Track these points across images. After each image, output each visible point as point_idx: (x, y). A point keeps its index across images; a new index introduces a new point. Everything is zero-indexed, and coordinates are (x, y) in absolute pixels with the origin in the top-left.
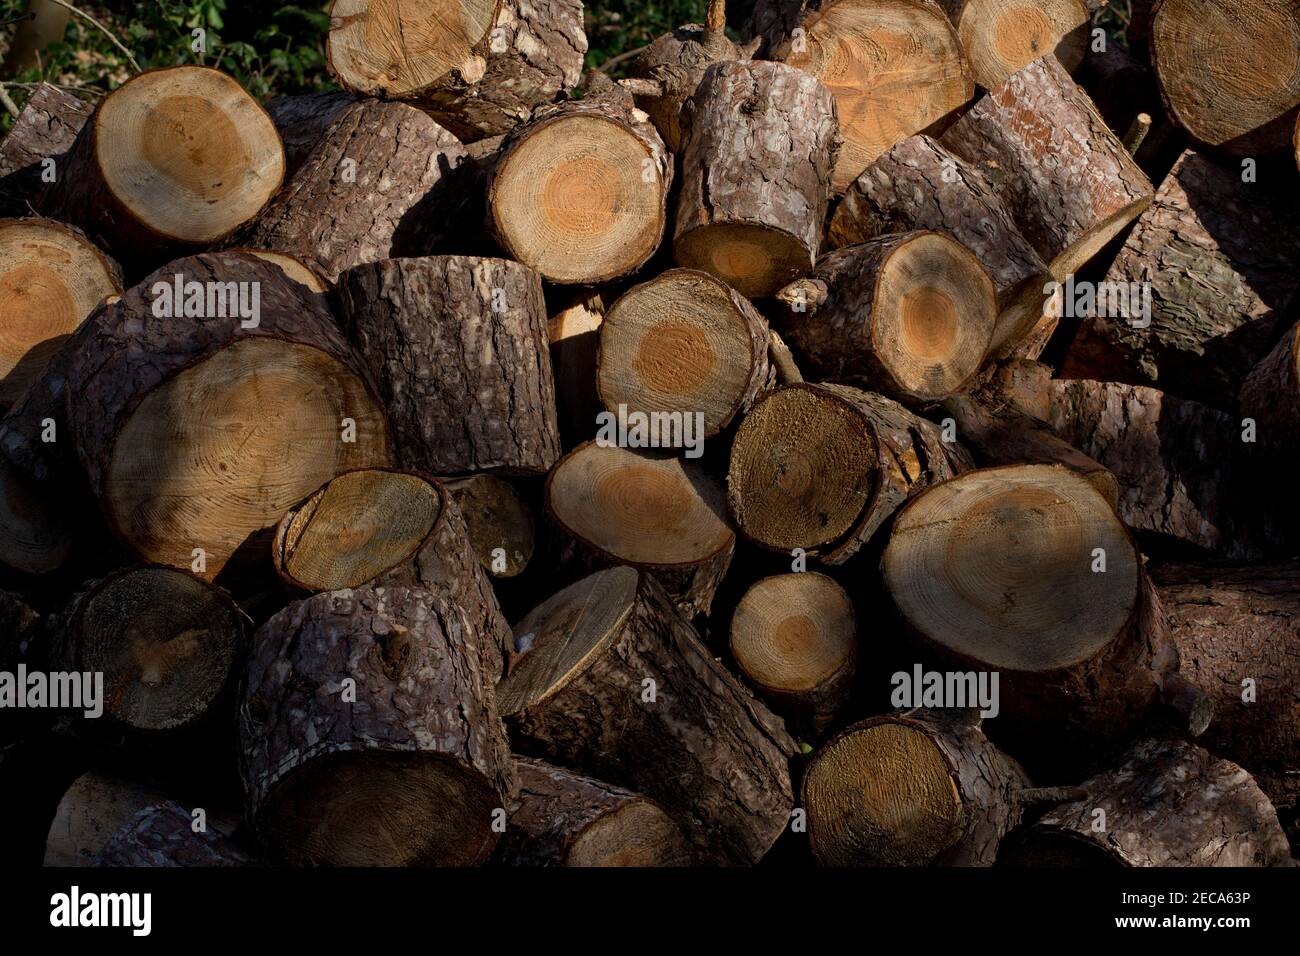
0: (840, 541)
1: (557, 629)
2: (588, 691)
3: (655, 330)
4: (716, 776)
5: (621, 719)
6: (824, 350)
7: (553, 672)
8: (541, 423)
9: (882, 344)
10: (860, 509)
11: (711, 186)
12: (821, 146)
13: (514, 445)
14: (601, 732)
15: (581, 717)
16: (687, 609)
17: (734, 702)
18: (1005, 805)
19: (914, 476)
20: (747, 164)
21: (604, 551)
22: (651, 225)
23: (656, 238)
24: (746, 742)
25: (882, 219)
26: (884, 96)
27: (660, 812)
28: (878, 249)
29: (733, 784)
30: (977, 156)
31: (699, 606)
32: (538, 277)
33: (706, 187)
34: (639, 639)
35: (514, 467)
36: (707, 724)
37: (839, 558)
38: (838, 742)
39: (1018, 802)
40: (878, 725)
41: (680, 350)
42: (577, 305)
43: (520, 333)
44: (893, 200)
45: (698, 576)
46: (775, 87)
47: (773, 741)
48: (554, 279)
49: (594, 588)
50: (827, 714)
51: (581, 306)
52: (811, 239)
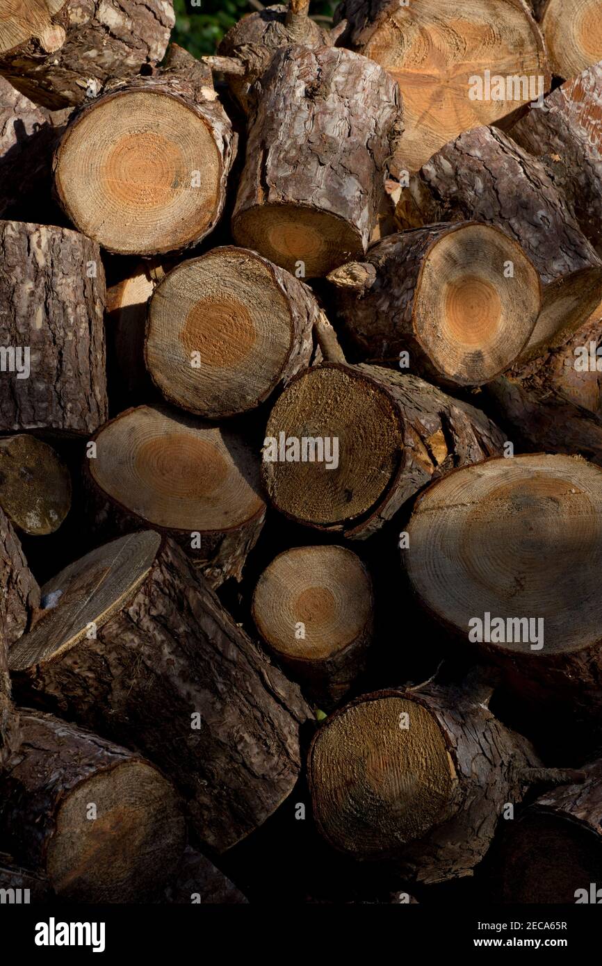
0: (362, 518)
1: (82, 588)
2: (98, 651)
3: (202, 304)
4: (222, 737)
5: (131, 680)
6: (368, 331)
7: (68, 630)
8: (88, 387)
9: (423, 329)
10: (384, 488)
11: (268, 167)
12: (380, 134)
13: (58, 407)
14: (110, 691)
15: (91, 675)
16: (216, 575)
17: (248, 668)
18: (506, 783)
19: (440, 459)
20: (304, 147)
21: (135, 514)
22: (209, 202)
23: (213, 214)
24: (255, 706)
25: (442, 207)
26: (461, 85)
27: (155, 773)
28: (425, 237)
29: (239, 748)
30: (544, 148)
31: (228, 572)
32: (97, 247)
33: (264, 168)
34: (152, 603)
35: (57, 429)
36: (217, 688)
37: (361, 533)
38: (345, 712)
39: (519, 780)
40: (385, 697)
41: (225, 324)
42: (139, 275)
43: (72, 299)
44: (455, 189)
45: (225, 543)
46: (339, 73)
47: (285, 708)
48: (112, 249)
49: (122, 550)
50: (345, 683)
51: (143, 276)
52: (363, 224)
